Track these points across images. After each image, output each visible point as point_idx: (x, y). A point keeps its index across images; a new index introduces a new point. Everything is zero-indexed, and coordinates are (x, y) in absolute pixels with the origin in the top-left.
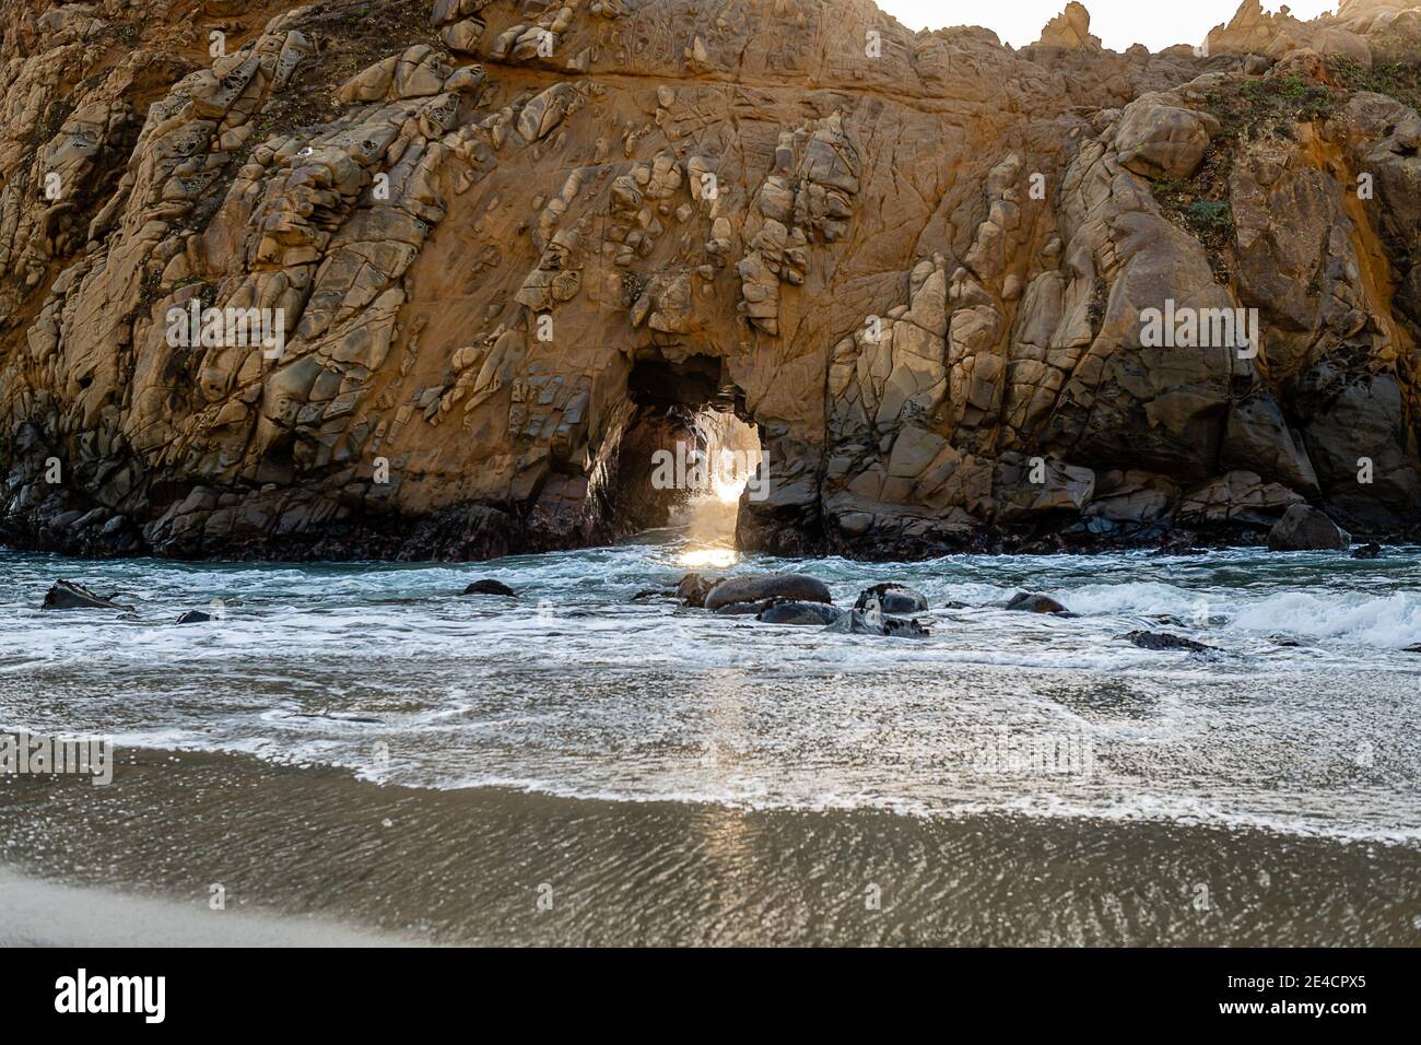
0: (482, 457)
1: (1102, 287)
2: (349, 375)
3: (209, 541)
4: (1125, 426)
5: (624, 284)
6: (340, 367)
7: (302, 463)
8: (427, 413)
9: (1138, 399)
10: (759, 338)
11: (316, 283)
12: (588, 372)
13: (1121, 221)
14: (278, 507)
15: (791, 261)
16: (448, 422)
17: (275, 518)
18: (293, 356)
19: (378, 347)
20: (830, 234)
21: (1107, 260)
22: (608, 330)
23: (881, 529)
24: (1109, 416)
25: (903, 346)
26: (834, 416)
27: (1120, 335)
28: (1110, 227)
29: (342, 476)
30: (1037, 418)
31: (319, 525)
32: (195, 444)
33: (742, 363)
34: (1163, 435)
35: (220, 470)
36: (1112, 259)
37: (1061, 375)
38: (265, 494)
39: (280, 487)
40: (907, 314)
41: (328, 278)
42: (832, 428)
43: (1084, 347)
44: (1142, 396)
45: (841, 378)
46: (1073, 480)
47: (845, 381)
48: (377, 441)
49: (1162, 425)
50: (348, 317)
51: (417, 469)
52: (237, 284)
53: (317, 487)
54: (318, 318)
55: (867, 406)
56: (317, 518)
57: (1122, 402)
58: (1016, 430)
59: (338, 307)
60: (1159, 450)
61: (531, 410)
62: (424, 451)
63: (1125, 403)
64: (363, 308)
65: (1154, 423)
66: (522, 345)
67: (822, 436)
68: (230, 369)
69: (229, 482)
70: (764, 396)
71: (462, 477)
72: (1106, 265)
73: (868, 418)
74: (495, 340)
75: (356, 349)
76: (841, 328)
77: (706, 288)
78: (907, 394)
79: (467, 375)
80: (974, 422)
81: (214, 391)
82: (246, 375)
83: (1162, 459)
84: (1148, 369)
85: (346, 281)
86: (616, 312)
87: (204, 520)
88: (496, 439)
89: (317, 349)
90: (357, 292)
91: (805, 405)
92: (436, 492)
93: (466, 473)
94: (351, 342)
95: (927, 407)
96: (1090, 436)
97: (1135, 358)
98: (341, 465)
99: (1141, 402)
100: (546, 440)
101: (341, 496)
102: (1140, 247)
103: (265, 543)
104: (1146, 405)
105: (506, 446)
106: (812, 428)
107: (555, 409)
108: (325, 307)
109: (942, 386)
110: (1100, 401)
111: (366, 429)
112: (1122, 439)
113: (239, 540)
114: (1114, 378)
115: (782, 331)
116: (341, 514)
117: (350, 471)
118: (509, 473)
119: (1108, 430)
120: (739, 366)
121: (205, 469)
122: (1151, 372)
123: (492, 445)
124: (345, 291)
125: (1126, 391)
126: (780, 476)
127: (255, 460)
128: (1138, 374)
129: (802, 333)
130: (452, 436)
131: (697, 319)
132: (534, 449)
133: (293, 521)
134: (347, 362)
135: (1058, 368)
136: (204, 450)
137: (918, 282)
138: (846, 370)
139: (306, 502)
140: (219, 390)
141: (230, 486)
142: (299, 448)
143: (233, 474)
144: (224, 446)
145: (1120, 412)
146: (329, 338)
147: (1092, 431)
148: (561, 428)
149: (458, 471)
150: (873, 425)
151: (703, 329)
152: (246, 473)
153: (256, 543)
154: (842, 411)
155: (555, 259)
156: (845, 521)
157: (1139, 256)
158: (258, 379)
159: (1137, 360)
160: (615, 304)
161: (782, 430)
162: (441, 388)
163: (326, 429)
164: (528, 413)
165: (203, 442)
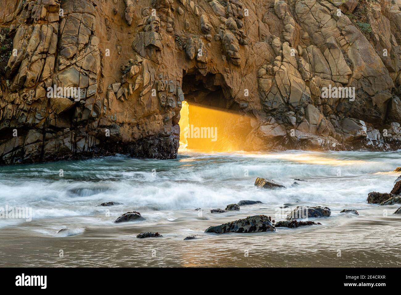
0: (148, 116)
1: (344, 53)
2: (91, 76)
3: (47, 157)
4: (365, 106)
5: (176, 40)
6: (87, 73)
7: (77, 118)
8: (119, 95)
9: (370, 95)
10: (232, 67)
11: (61, 31)
12: (178, 79)
13: (348, 28)
14: (73, 140)
15: (242, 35)
16: (130, 99)
17: (75, 145)
18: (65, 66)
19: (98, 64)
20: (241, 25)
21: (343, 42)
22: (177, 60)
23: (324, 145)
24: (360, 102)
25: (290, 72)
26: (266, 100)
27: (362, 71)
28: (341, 31)
29: (95, 124)
30: (336, 102)
31: (92, 148)
32: (25, 108)
33: (229, 77)
34: (375, 109)
35: (37, 122)
36: (345, 43)
37: (342, 85)
38: (66, 133)
39: (71, 129)
40: (285, 60)
41: (66, 29)
42: (266, 104)
43: (350, 76)
44: (371, 94)
45: (268, 84)
46: (363, 125)
47: (270, 85)
48: (105, 108)
49: (376, 105)
50: (83, 48)
51: (121, 121)
52: (30, 29)
53: (85, 129)
54: (72, 48)
55: (283, 96)
56: (91, 144)
57: (363, 97)
58: (330, 106)
59: (78, 44)
60: (374, 114)
61: (167, 95)
62: (122, 113)
63: (364, 97)
64: (86, 45)
65: (374, 104)
66: (152, 65)
67: (260, 108)
68: (38, 72)
69: (42, 127)
70: (239, 91)
71: (138, 125)
72: (343, 44)
73: (284, 101)
74: (141, 62)
75: (91, 64)
76: (259, 64)
77: (210, 44)
78: (302, 92)
79: (139, 78)
80: (320, 103)
81: (32, 82)
82: (46, 74)
83: (373, 118)
84: (371, 84)
85: (75, 30)
86: (178, 52)
87: (43, 146)
88: (155, 107)
89: (75, 63)
90: (83, 37)
91: (253, 95)
92: (131, 132)
93: (140, 123)
94: (88, 60)
95: (310, 97)
96: (355, 109)
97: (367, 80)
98: (92, 119)
99: (370, 96)
100: (174, 108)
101: (97, 134)
102: (357, 39)
103: (71, 157)
104: (372, 98)
105: (158, 111)
106: (256, 104)
107: (174, 95)
108: (72, 43)
109: (308, 88)
110: (357, 95)
111: (100, 102)
112: (364, 110)
113: (60, 156)
114: (362, 87)
115: (241, 64)
116: (98, 143)
117: (97, 122)
118: (163, 123)
119: (361, 107)
120: (228, 78)
121: (30, 121)
122: (373, 86)
123: (152, 110)
124: (77, 36)
125: (366, 92)
126: (269, 124)
127: (54, 117)
128: (368, 86)
129: (247, 66)
130: (132, 106)
131: (210, 58)
132: (170, 112)
133: (82, 146)
134: (88, 70)
135: (340, 83)
136: (29, 112)
137: (279, 47)
138: (270, 81)
139: (83, 137)
140: (33, 82)
141: (43, 129)
142: (78, 110)
143: (43, 124)
144: (37, 110)
145: (364, 100)
146: (78, 58)
147: (356, 107)
148: (179, 103)
149: (136, 122)
150: (287, 103)
151: (212, 62)
152: (52, 123)
153: (68, 157)
154: (271, 97)
155: (157, 28)
156: (313, 142)
157: (357, 42)
158: (50, 77)
159: (368, 81)
160: (176, 49)
161: (246, 105)
162: (119, 84)
163: (88, 102)
164: (167, 97)
165: (29, 107)
